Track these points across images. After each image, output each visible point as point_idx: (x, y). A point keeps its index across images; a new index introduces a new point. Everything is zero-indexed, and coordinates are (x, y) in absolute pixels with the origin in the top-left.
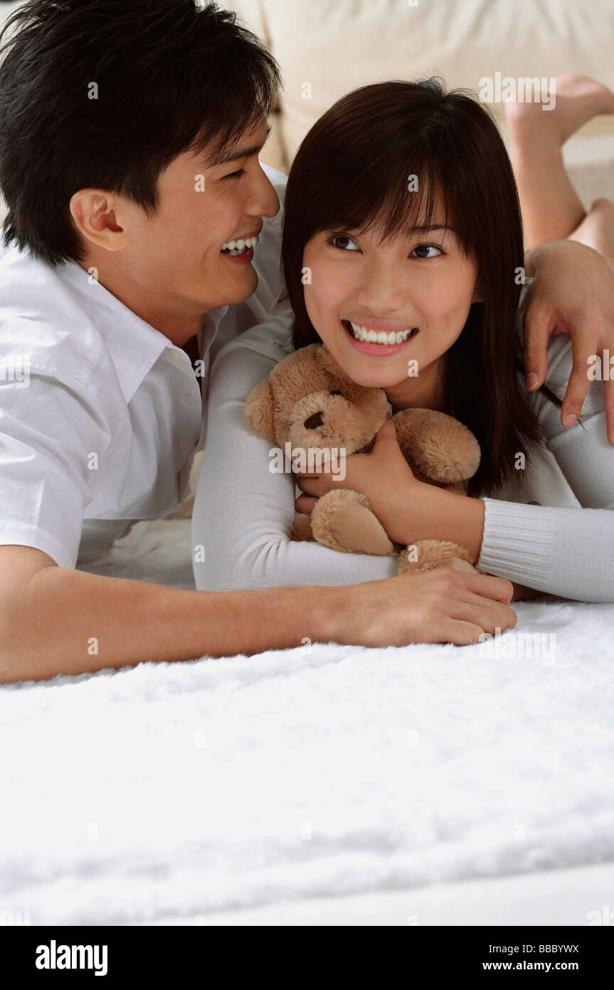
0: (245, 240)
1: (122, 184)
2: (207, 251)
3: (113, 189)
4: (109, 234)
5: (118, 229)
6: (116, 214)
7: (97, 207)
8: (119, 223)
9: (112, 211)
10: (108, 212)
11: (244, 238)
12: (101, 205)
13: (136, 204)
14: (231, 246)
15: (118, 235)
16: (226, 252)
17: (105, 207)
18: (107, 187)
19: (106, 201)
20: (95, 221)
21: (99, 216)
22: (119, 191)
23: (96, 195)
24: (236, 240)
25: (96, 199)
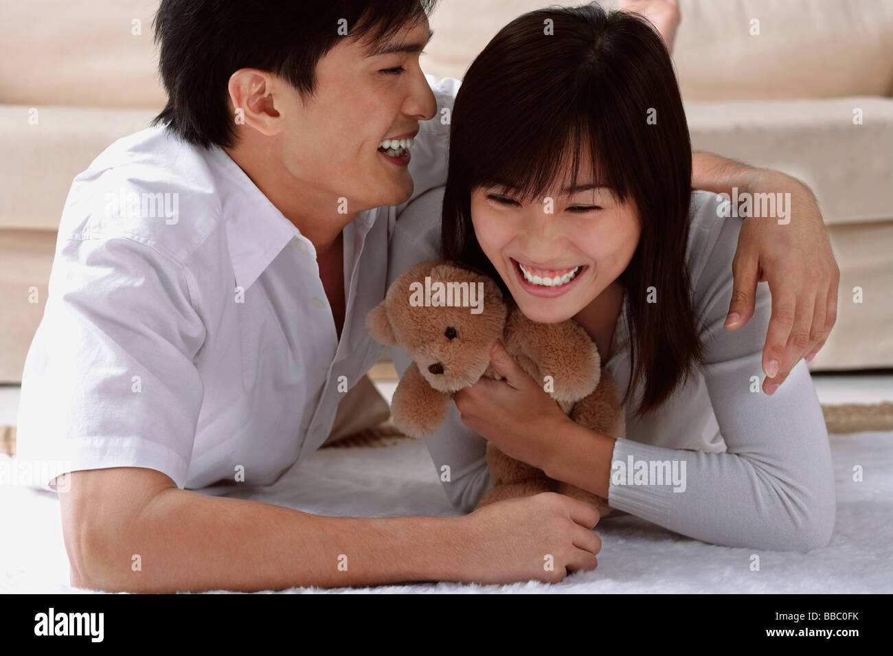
0: (400, 140)
1: (281, 65)
2: (362, 146)
3: (272, 71)
4: (267, 119)
5: (275, 114)
6: (273, 98)
7: (256, 88)
8: (276, 107)
9: (270, 95)
10: (266, 95)
11: (399, 138)
12: (259, 86)
13: (294, 88)
14: (386, 145)
15: (274, 120)
16: (381, 150)
17: (262, 91)
18: (266, 67)
19: (265, 82)
20: (252, 104)
21: (257, 100)
22: (278, 73)
23: (256, 76)
24: (391, 139)
25: (257, 80)
